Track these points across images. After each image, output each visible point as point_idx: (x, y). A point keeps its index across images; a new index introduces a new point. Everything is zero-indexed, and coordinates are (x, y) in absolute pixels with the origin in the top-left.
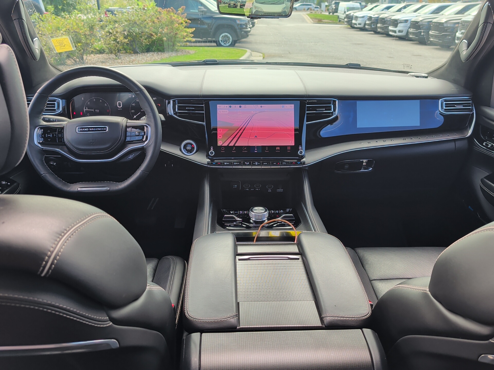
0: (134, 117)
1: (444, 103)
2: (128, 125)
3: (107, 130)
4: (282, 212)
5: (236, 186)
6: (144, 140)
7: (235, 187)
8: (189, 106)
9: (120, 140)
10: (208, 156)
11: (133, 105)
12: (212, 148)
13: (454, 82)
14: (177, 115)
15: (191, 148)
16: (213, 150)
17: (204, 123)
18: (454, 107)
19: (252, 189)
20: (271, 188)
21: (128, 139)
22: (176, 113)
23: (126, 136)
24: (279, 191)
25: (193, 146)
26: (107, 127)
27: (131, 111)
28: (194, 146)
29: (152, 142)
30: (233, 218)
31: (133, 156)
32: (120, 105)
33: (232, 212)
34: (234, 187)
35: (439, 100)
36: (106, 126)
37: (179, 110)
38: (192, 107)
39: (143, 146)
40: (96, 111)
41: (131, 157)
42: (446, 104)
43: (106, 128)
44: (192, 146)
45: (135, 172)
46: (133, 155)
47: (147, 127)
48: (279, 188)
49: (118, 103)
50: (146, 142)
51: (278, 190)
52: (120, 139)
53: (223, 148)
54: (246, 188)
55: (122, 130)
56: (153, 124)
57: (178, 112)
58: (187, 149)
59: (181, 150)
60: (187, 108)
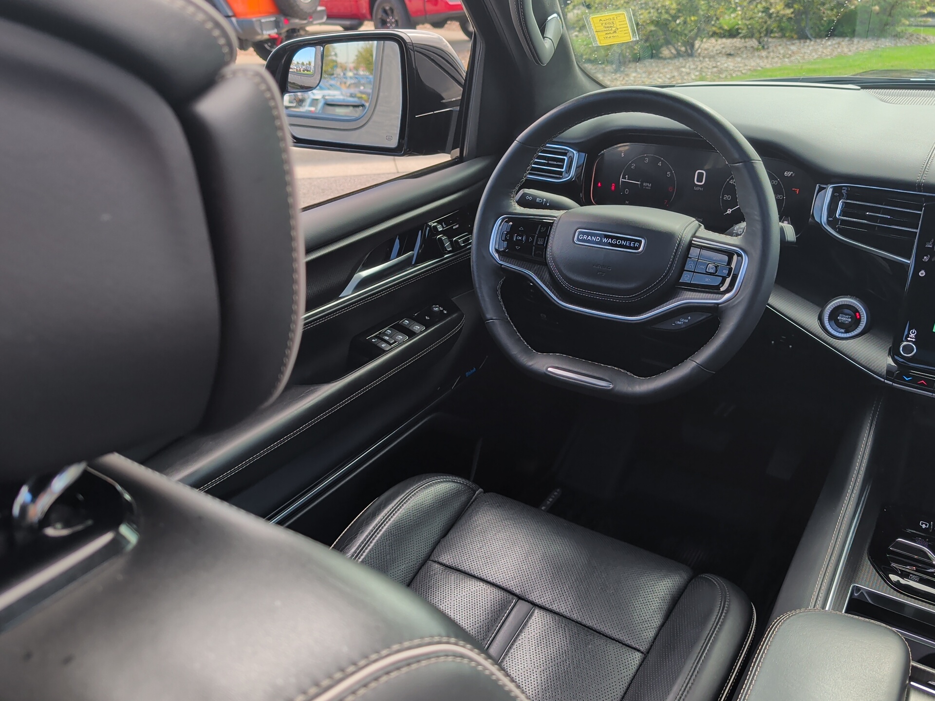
0: (728, 212)
2: (696, 241)
3: (641, 249)
6: (722, 289)
8: (878, 210)
9: (664, 276)
10: (893, 352)
11: (731, 182)
12: (912, 335)
14: (834, 228)
15: (850, 320)
16: (914, 340)
17: (909, 259)
21: (686, 278)
22: (832, 222)
23: (682, 270)
25: (860, 315)
26: (643, 241)
27: (723, 197)
28: (860, 317)
29: (742, 299)
30: (925, 554)
31: (687, 321)
32: (700, 179)
33: (924, 526)
36: (640, 239)
37: (843, 213)
38: (886, 212)
39: (718, 304)
40: (644, 184)
41: (682, 322)
43: (640, 242)
44: (856, 315)
45: (682, 361)
46: (689, 318)
47: (739, 255)
49: (699, 173)
50: (727, 296)
52: (666, 274)
55: (675, 253)
56: (756, 254)
57: (839, 219)
58: (838, 320)
59: (820, 319)
60: (867, 213)
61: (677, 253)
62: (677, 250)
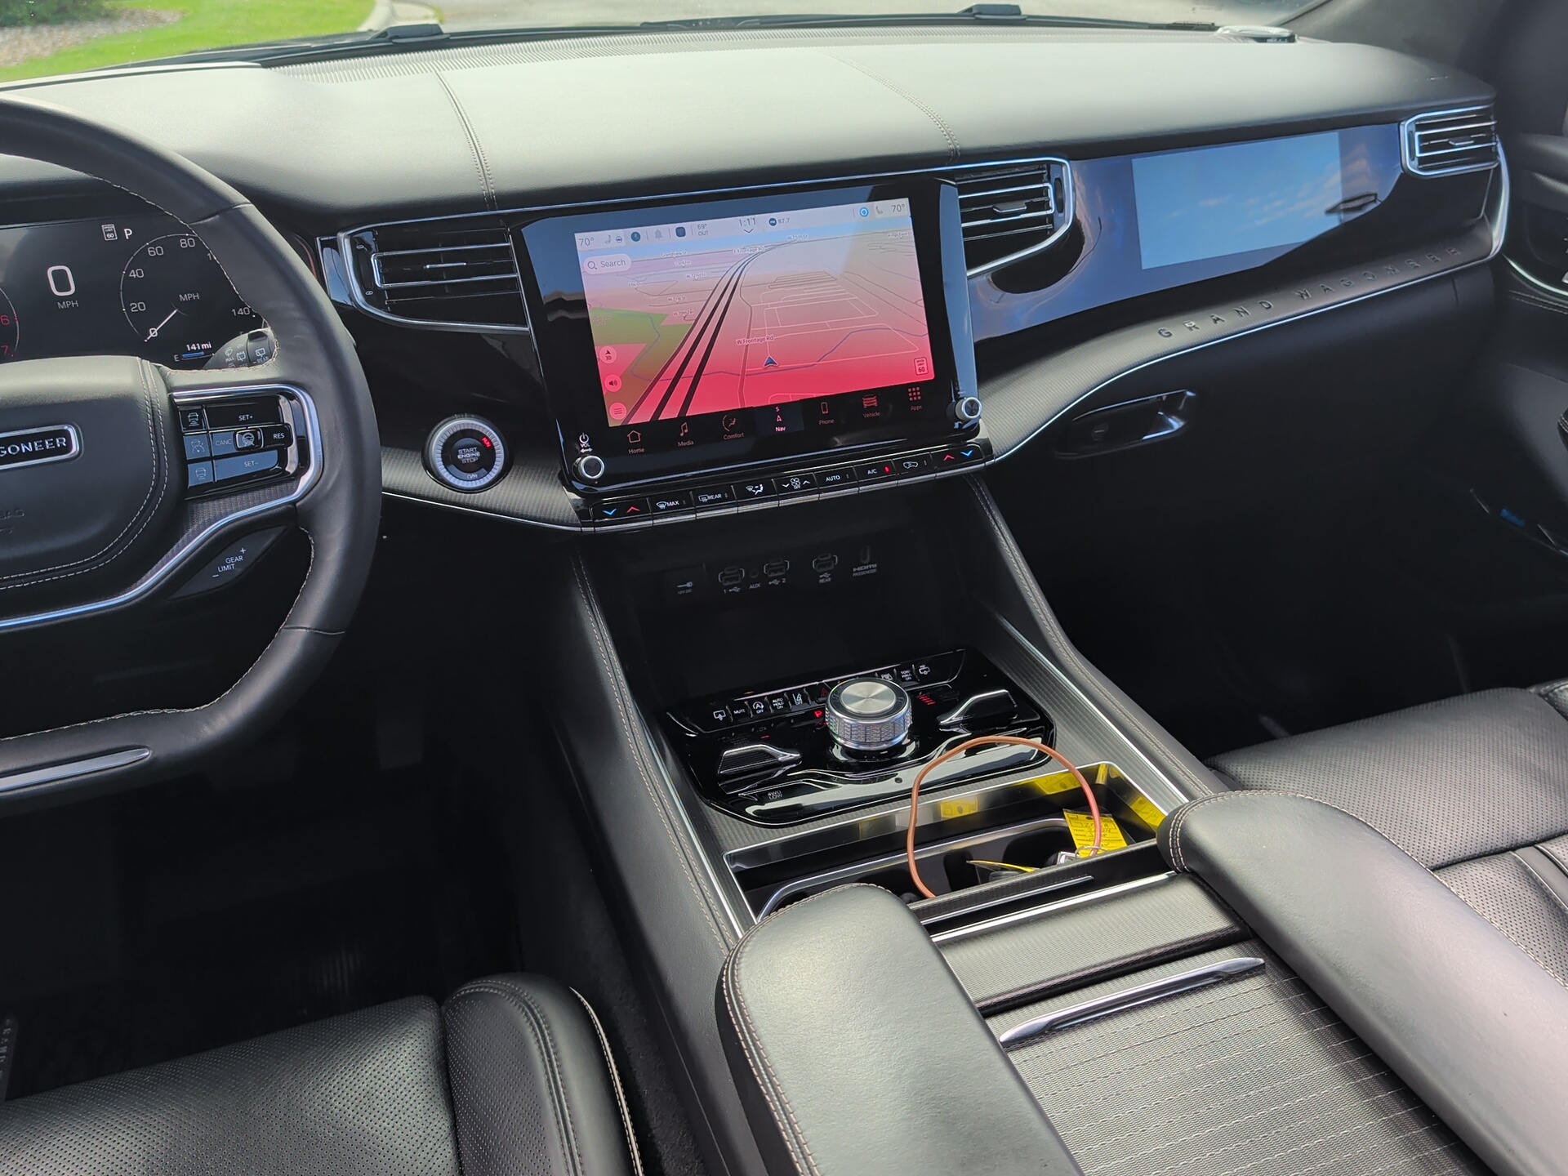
0: (152, 335)
1: (1417, 134)
2: (182, 397)
3: (75, 448)
4: (925, 673)
5: (689, 585)
6: (291, 468)
7: (687, 588)
8: (435, 258)
9: (155, 488)
10: (568, 479)
11: (134, 274)
12: (584, 444)
13: (1415, 47)
14: (381, 307)
15: (478, 454)
16: (590, 450)
17: (525, 325)
18: (1447, 146)
19: (754, 583)
20: (830, 565)
21: (199, 475)
22: (376, 298)
23: (183, 463)
24: (863, 573)
25: (489, 441)
26: (72, 431)
27: (128, 309)
28: (491, 443)
29: (339, 476)
30: (765, 755)
31: (241, 558)
32: (62, 284)
33: (720, 717)
34: (681, 592)
35: (1401, 127)
36: (64, 427)
37: (386, 278)
38: (449, 257)
39: (294, 503)
41: (231, 564)
42: (1422, 138)
43: (66, 434)
44: (482, 442)
45: (269, 638)
46: (243, 551)
47: (291, 397)
48: (863, 562)
49: (54, 272)
50: (305, 480)
51: (857, 571)
52: (158, 480)
53: (634, 437)
54: (728, 584)
55: (155, 433)
56: (324, 382)
57: (382, 291)
58: (460, 461)
59: (428, 467)
60: (428, 266)
61: (158, 432)
62: (154, 426)
